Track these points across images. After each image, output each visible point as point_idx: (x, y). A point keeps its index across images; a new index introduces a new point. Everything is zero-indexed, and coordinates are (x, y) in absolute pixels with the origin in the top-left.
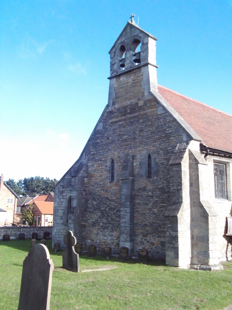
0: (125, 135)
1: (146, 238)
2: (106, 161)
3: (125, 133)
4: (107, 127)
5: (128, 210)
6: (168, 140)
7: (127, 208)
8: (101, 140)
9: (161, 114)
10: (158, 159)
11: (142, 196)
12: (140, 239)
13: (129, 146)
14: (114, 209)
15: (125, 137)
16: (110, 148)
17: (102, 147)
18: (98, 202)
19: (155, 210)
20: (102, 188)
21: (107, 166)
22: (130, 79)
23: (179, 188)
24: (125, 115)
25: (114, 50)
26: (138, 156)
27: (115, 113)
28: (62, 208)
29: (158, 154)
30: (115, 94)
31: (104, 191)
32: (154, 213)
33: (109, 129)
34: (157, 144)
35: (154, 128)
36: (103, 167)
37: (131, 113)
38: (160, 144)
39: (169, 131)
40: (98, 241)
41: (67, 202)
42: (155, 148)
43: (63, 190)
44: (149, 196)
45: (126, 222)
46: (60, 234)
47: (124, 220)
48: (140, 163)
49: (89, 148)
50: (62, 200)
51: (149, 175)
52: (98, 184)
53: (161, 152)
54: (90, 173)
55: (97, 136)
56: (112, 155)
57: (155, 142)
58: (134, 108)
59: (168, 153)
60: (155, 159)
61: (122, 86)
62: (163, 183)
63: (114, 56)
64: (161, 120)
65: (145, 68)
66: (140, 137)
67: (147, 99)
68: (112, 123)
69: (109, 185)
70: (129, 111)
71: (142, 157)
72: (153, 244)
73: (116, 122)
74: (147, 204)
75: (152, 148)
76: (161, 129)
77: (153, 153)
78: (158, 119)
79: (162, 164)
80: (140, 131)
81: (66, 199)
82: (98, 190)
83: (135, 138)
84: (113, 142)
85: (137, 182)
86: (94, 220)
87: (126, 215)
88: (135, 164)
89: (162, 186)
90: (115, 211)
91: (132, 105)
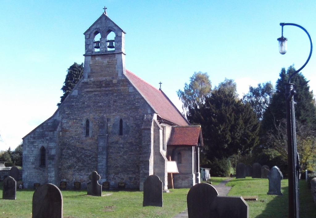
0: (101, 102)
1: (117, 175)
2: (81, 120)
3: (100, 101)
4: (82, 94)
5: (105, 157)
6: (137, 111)
7: (104, 155)
8: (77, 104)
9: (132, 92)
10: (129, 123)
11: (114, 148)
12: (112, 177)
13: (104, 111)
14: (90, 156)
15: (101, 104)
16: (85, 111)
17: (77, 109)
18: (73, 151)
19: (125, 157)
20: (78, 141)
21: (82, 124)
22: (106, 61)
23: (149, 143)
24: (100, 87)
25: (89, 33)
26: (112, 119)
27: (91, 84)
28: (33, 156)
29: (129, 120)
30: (90, 69)
31: (79, 143)
32: (124, 159)
33: (84, 96)
34: (128, 113)
35: (126, 101)
36: (78, 125)
37: (106, 87)
38: (130, 113)
39: (137, 105)
40: (74, 180)
41: (39, 150)
42: (126, 115)
43: (34, 140)
44: (120, 147)
45: (102, 165)
46: (31, 176)
47: (101, 164)
48: (113, 124)
49: (63, 108)
50: (33, 149)
51: (121, 133)
52: (73, 138)
53: (131, 118)
54: (65, 128)
55: (72, 100)
56: (87, 116)
57: (127, 111)
58: (108, 84)
59: (137, 120)
60: (126, 123)
61: (98, 64)
62: (132, 139)
63: (89, 38)
64: (132, 96)
65: (119, 55)
66: (114, 106)
67: (120, 79)
68: (88, 92)
69: (84, 138)
70: (104, 85)
71: (115, 120)
72: (123, 179)
73: (92, 92)
74: (119, 153)
75: (124, 115)
76: (132, 103)
77: (125, 118)
78: (130, 95)
79: (132, 126)
80: (114, 101)
81: (38, 148)
82: (73, 142)
83: (109, 106)
84: (88, 106)
85: (111, 137)
86: (70, 164)
87: (102, 160)
88: (109, 125)
89: (130, 141)
90: (90, 158)
91: (107, 81)
